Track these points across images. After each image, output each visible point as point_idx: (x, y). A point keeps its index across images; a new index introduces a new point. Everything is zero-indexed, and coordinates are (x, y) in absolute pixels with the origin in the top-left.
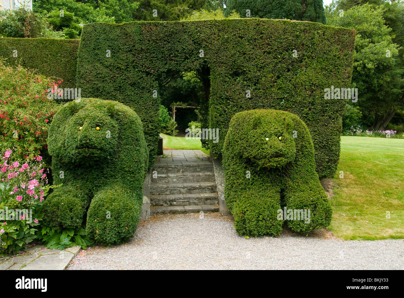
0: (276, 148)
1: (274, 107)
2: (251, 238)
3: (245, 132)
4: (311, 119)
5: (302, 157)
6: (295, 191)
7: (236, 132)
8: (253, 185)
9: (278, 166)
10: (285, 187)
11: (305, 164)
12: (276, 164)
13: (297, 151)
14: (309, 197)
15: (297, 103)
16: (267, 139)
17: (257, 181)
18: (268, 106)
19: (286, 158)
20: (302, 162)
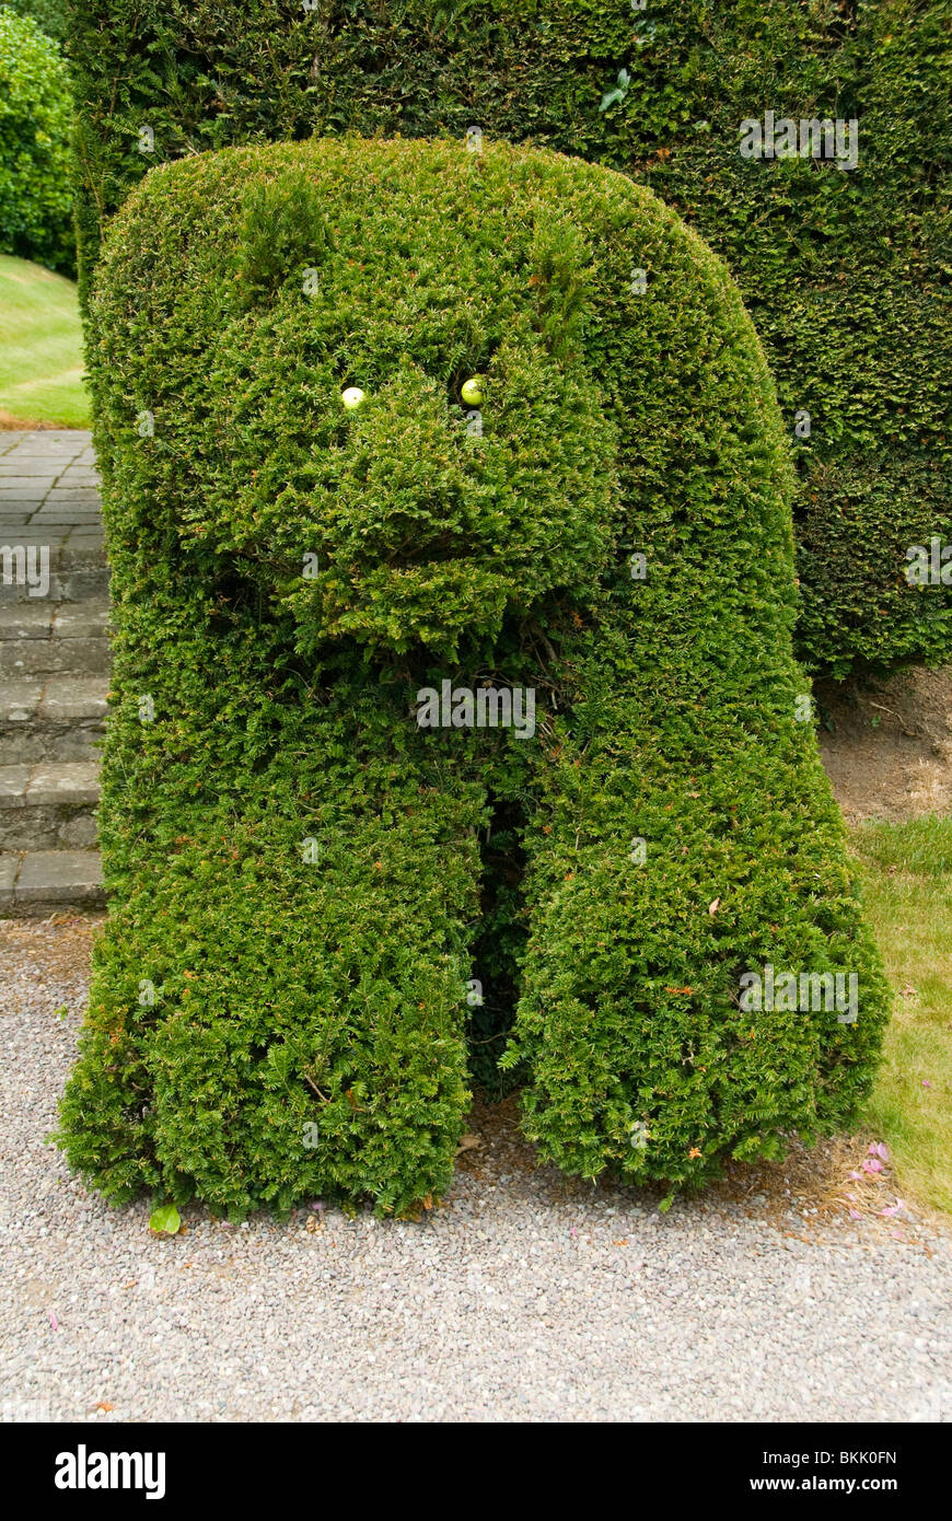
0: (403, 485)
1: (551, 130)
2: (203, 1231)
3: (189, 331)
4: (827, 230)
5: (677, 547)
6: (595, 832)
7: (125, 332)
8: (273, 769)
9: (425, 635)
10: (525, 786)
11: (697, 604)
12: (404, 622)
13: (636, 495)
14: (693, 897)
15: (727, 101)
16: (353, 398)
17: (301, 735)
18: (508, 128)
19: (497, 569)
20: (670, 586)
